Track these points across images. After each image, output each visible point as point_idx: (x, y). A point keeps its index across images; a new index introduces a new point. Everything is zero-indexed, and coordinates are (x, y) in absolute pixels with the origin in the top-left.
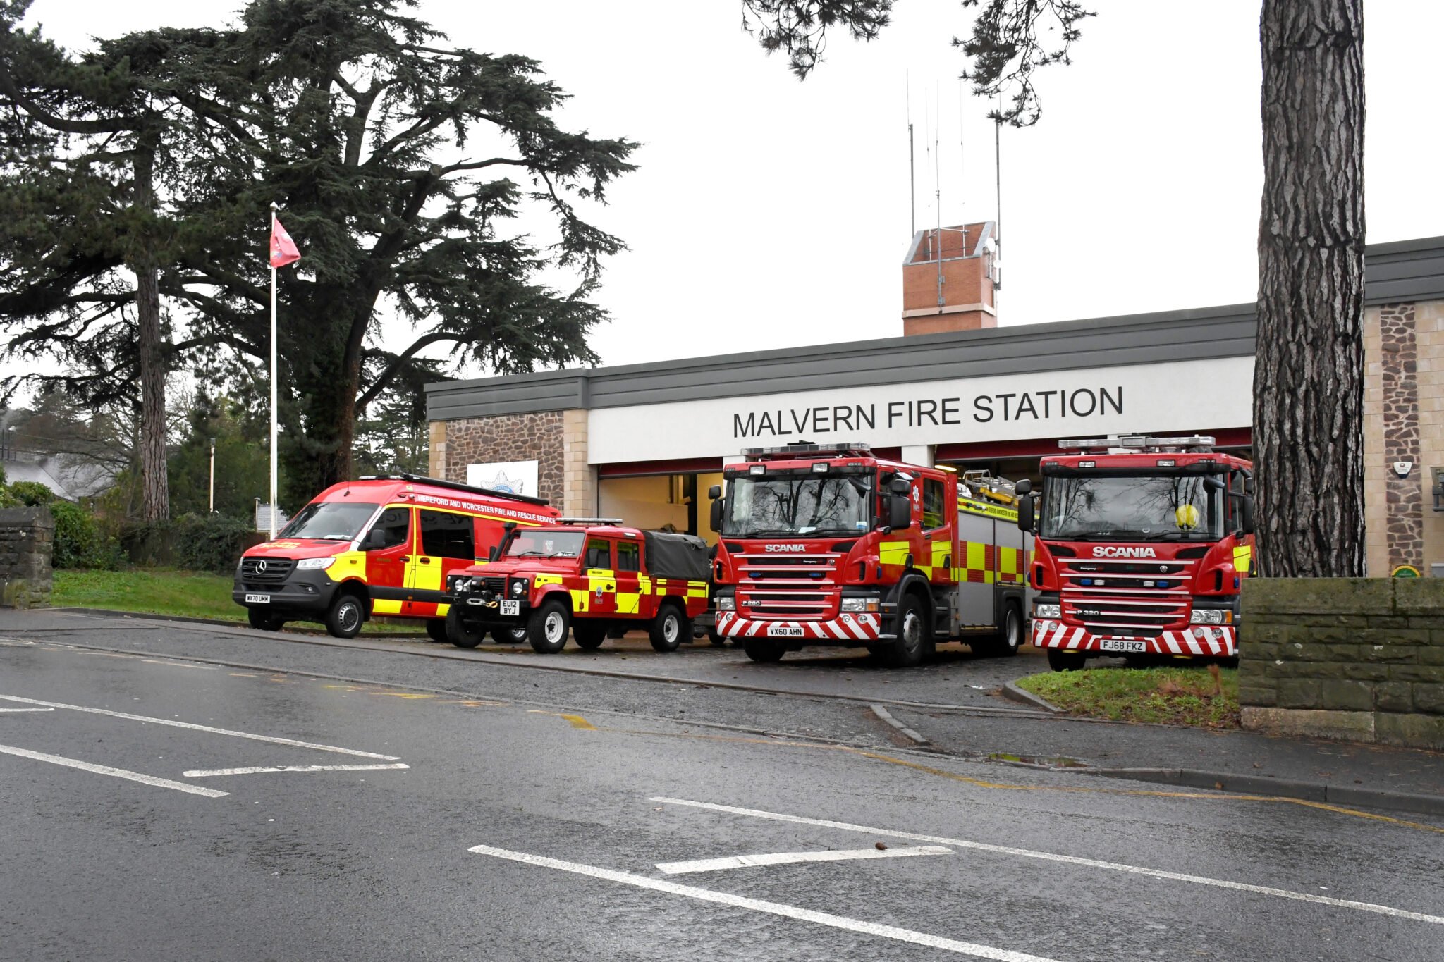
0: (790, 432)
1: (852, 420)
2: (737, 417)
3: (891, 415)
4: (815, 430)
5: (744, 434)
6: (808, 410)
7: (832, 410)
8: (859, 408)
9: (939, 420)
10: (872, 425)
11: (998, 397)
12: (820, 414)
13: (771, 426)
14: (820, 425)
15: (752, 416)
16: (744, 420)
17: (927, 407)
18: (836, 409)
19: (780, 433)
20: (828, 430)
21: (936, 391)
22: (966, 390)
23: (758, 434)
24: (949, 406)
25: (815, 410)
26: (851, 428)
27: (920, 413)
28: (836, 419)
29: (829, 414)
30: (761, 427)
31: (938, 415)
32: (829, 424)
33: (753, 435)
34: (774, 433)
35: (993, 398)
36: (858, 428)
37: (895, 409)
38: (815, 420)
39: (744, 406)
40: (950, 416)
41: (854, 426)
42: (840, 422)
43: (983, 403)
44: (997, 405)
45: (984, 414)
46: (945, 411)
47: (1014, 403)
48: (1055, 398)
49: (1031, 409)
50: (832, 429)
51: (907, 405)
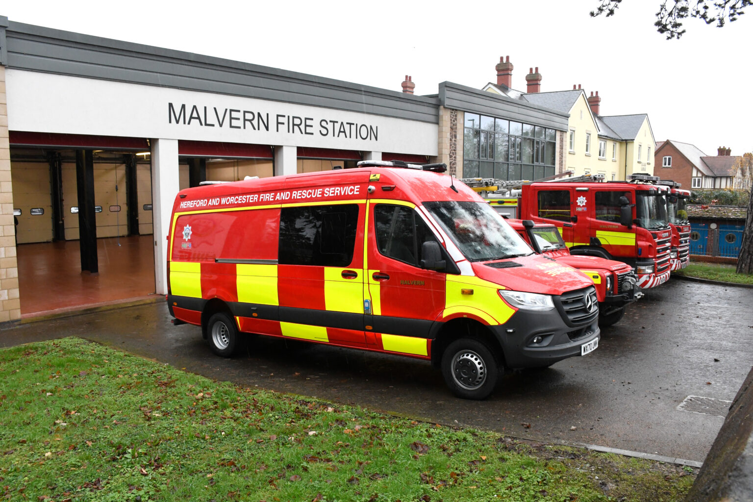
0: (213, 125)
1: (255, 122)
2: (171, 105)
3: (278, 123)
4: (231, 127)
5: (177, 122)
6: (226, 110)
7: (242, 113)
8: (259, 115)
9: (303, 131)
10: (267, 128)
11: (331, 121)
12: (234, 115)
13: (199, 118)
14: (234, 123)
15: (183, 106)
16: (177, 110)
17: (297, 121)
18: (245, 112)
19: (206, 125)
20: (239, 128)
21: (302, 111)
22: (317, 114)
23: (189, 123)
24: (308, 122)
25: (231, 111)
26: (254, 129)
27: (294, 125)
28: (245, 120)
29: (240, 115)
30: (191, 117)
31: (302, 127)
32: (240, 123)
33: (185, 123)
34: (201, 124)
35: (328, 122)
36: (259, 129)
37: (281, 120)
38: (231, 118)
39: (180, 98)
40: (309, 130)
41: (256, 127)
42: (247, 123)
43: (324, 124)
44: (330, 126)
45: (324, 132)
46: (306, 126)
47: (337, 126)
48: (353, 127)
49: (344, 132)
50: (242, 127)
51: (287, 117)
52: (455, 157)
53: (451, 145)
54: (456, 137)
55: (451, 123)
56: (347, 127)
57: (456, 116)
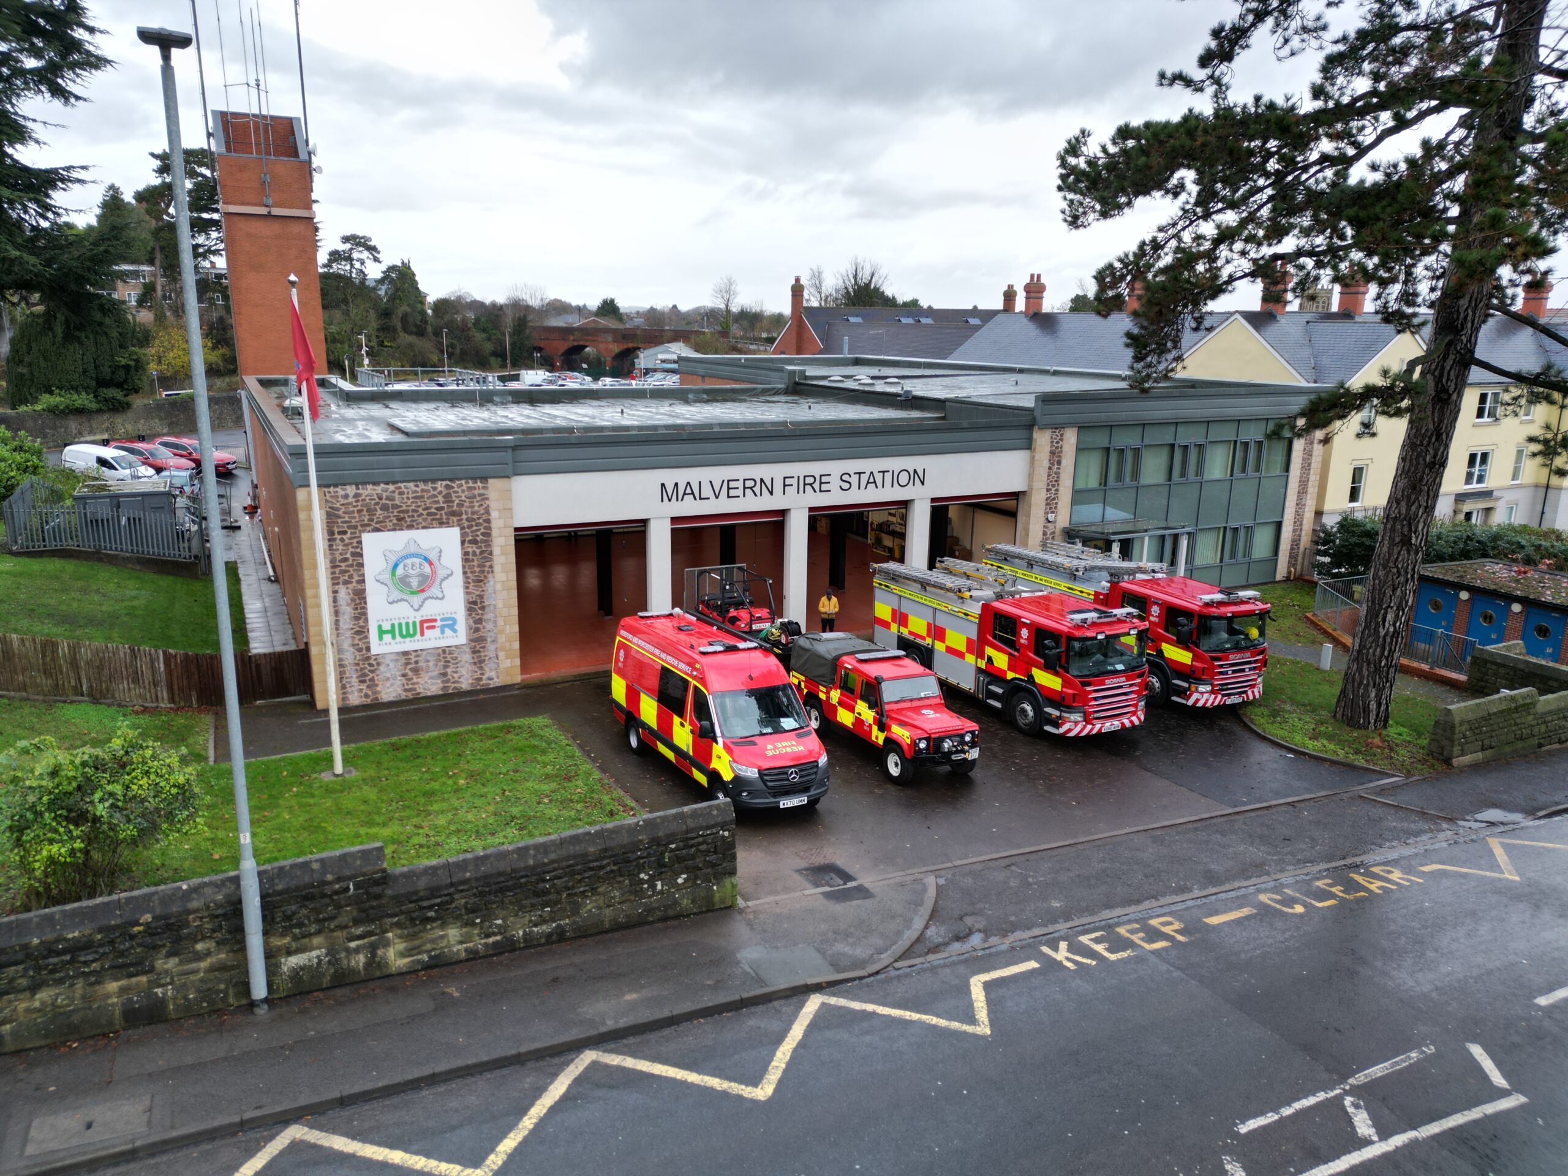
0: (708, 499)
1: (757, 489)
2: (663, 485)
3: (785, 485)
4: (729, 497)
5: (670, 500)
6: (723, 481)
7: (741, 482)
8: (762, 480)
9: (817, 489)
10: (771, 493)
11: (855, 473)
12: (732, 485)
13: (693, 493)
14: (732, 493)
15: (676, 484)
16: (670, 488)
17: (809, 480)
18: (744, 480)
19: (700, 498)
20: (738, 497)
21: (815, 468)
22: (835, 468)
23: (682, 500)
24: (824, 479)
25: (728, 481)
26: (756, 496)
27: (805, 484)
28: (745, 488)
29: (740, 484)
30: (685, 494)
31: (816, 486)
32: (740, 492)
33: (678, 500)
34: (696, 499)
35: (852, 474)
36: (761, 495)
37: (788, 481)
38: (729, 488)
39: (670, 477)
40: (824, 487)
41: (758, 493)
42: (748, 491)
43: (845, 477)
44: (854, 480)
45: (846, 486)
46: (821, 483)
47: (864, 478)
48: (888, 476)
49: (875, 482)
50: (741, 494)
51: (796, 479)
52: (1057, 490)
53: (1049, 475)
54: (1059, 463)
55: (1052, 446)
56: (879, 478)
57: (1062, 435)
